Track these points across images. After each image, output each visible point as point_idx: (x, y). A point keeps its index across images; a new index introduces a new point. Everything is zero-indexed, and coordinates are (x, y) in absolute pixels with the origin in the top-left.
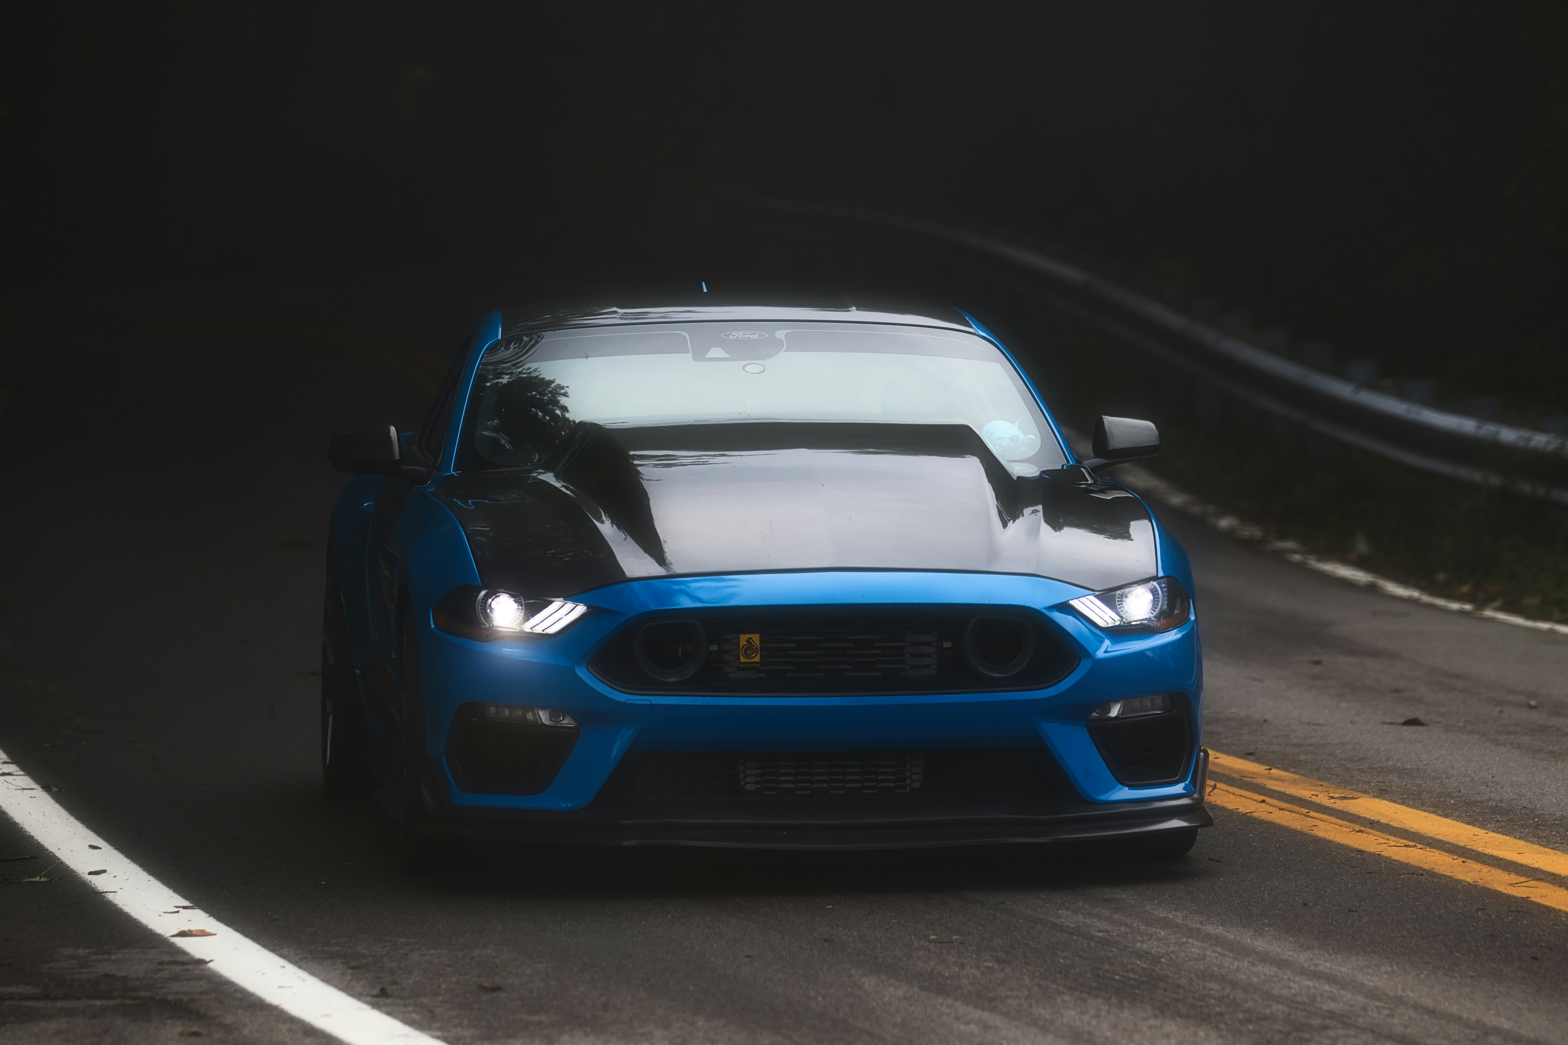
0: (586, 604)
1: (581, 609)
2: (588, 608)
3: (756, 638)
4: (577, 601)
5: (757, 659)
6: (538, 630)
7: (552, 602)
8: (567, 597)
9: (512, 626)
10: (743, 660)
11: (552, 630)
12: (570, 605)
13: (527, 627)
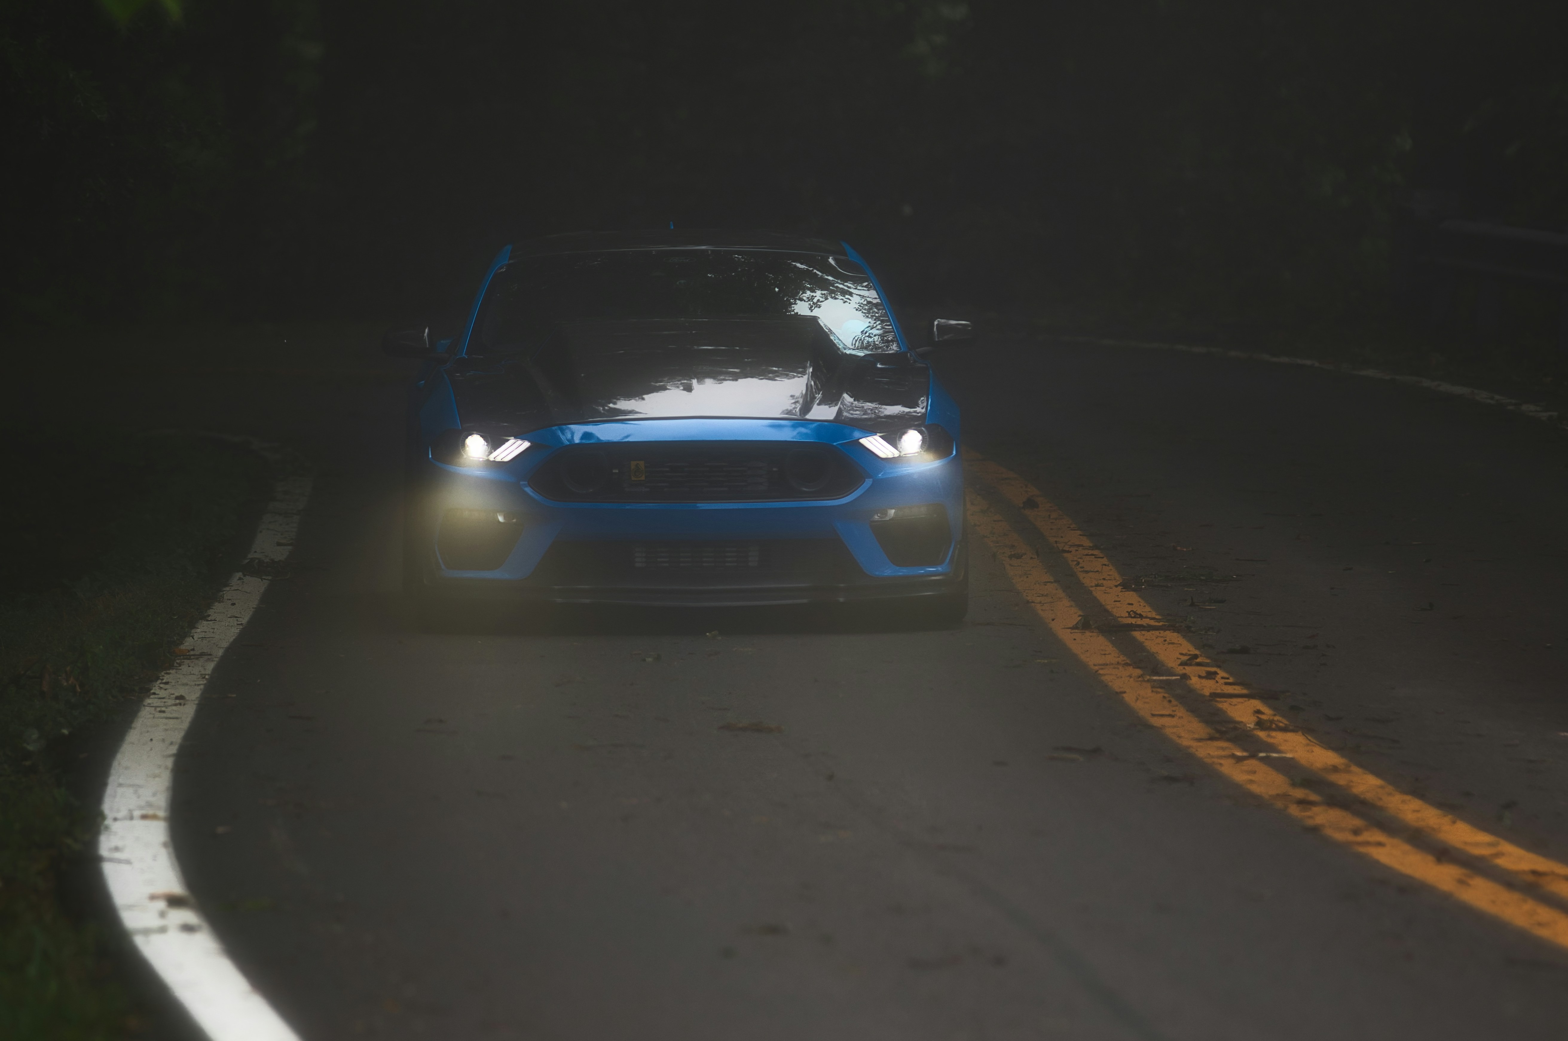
0: (529, 441)
1: (526, 444)
2: (531, 444)
3: (642, 464)
4: (523, 439)
5: (643, 478)
6: (498, 459)
7: (508, 440)
8: (517, 436)
9: (481, 457)
10: (633, 478)
11: (507, 459)
12: (519, 442)
13: (491, 458)
